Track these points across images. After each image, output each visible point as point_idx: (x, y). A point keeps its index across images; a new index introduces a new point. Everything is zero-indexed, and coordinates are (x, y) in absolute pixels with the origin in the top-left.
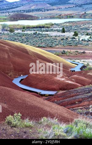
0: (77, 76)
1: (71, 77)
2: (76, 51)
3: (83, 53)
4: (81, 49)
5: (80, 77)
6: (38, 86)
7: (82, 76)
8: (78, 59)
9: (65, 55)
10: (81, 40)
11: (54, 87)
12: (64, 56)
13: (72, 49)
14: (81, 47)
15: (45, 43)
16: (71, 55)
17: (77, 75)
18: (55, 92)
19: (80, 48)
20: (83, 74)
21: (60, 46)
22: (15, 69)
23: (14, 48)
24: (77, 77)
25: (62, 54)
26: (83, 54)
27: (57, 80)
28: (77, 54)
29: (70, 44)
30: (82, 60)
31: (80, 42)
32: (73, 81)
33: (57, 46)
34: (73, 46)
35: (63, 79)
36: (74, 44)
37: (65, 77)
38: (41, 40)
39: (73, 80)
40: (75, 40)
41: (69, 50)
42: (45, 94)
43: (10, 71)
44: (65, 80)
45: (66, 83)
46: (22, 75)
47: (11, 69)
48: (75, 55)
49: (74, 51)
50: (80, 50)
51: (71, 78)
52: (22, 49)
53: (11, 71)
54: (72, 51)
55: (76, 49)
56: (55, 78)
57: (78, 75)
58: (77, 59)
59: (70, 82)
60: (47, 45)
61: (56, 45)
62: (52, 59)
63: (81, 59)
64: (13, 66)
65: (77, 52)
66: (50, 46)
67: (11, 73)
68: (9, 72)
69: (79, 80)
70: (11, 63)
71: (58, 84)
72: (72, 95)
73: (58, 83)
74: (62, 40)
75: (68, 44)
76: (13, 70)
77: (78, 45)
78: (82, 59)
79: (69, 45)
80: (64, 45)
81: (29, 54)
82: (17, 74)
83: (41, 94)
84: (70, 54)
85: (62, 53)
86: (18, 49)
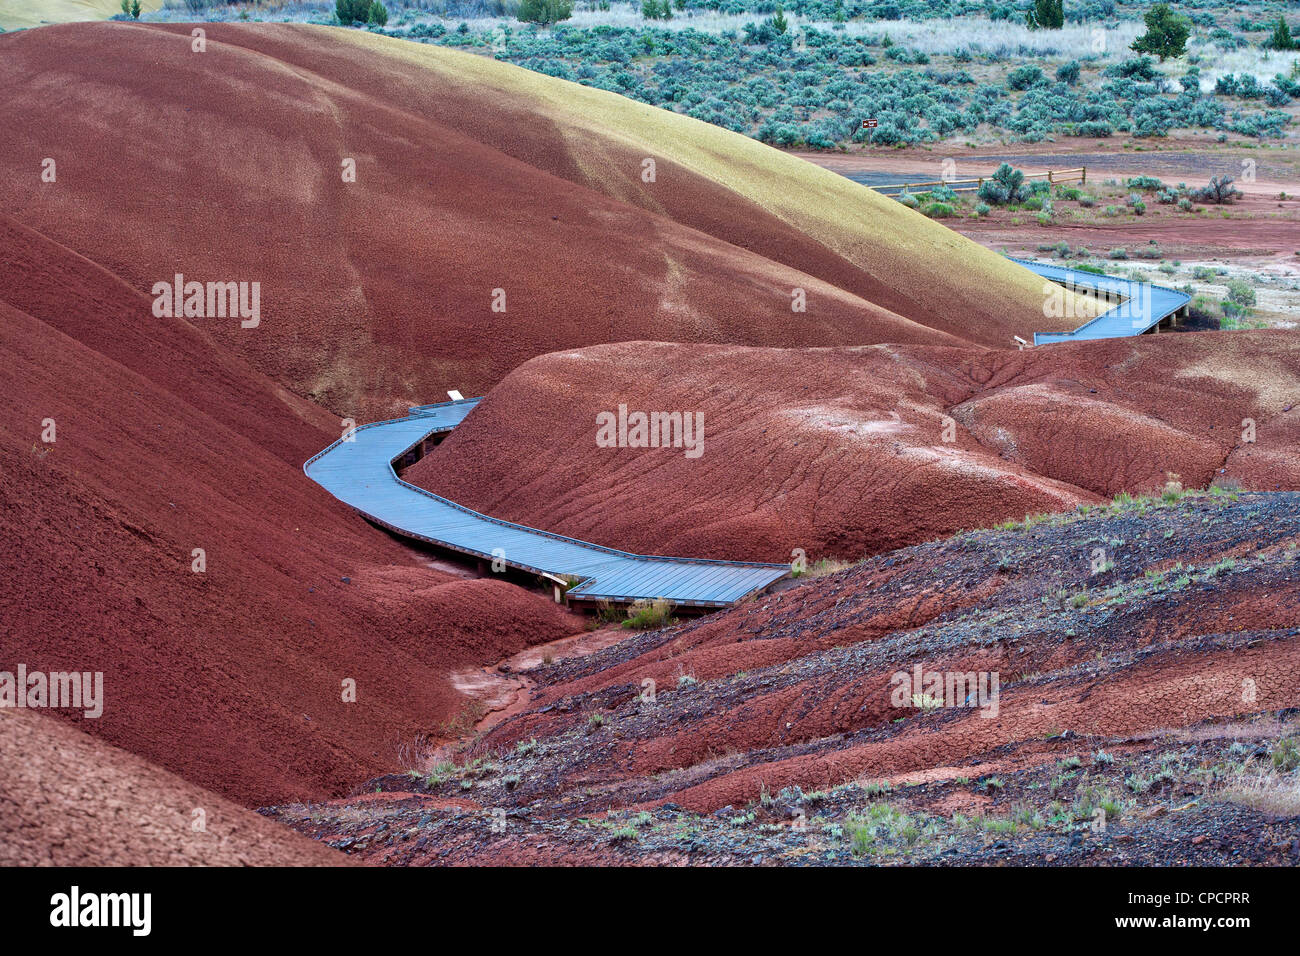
0: (1057, 397)
1: (978, 404)
2: (1136, 178)
3: (1208, 198)
4: (1193, 165)
5: (1088, 403)
6: (575, 506)
7: (1120, 397)
8: (1151, 257)
9: (1018, 214)
10: (1207, 86)
11: (761, 516)
12: (998, 225)
13: (1106, 164)
14: (1198, 151)
15: (838, 109)
16: (1081, 215)
17: (1059, 386)
18: (763, 577)
19: (1192, 160)
20: (1132, 374)
21: (985, 135)
22: (388, 329)
23: (420, 108)
24: (1050, 406)
25: (983, 205)
26: (1207, 209)
27: (807, 438)
28: (1139, 213)
29: (1094, 116)
30: (1188, 266)
31: (1197, 107)
32: (998, 452)
33: (960, 140)
34: (1119, 140)
35: (875, 427)
36: (1132, 123)
37: (903, 403)
38: (812, 82)
39: (1001, 435)
40: (1151, 85)
41: (1067, 176)
42: (628, 603)
43: (335, 348)
44: (901, 436)
45: (909, 467)
46: (455, 395)
47: (337, 331)
48: (1122, 220)
49: (1119, 179)
50: (1186, 174)
51: (979, 417)
52: (504, 116)
53: (344, 343)
54: (1097, 179)
55: (1146, 168)
56: (784, 412)
57: (1071, 388)
58: (1140, 257)
59: (953, 460)
60: (855, 127)
61: (942, 129)
62: (835, 229)
63: (1177, 258)
64: (369, 294)
65: (1152, 188)
66: (886, 140)
67: (342, 369)
68: (322, 355)
69: (1077, 434)
70: (352, 257)
71: (809, 485)
72: (906, 605)
73: (805, 475)
74: (1018, 85)
75: (1071, 117)
76: (366, 339)
77: (1176, 133)
78: (1190, 256)
79: (1081, 133)
80: (1024, 129)
81: (574, 175)
82: (408, 384)
83: (580, 593)
84: (1067, 206)
85: (991, 198)
86: (458, 124)
